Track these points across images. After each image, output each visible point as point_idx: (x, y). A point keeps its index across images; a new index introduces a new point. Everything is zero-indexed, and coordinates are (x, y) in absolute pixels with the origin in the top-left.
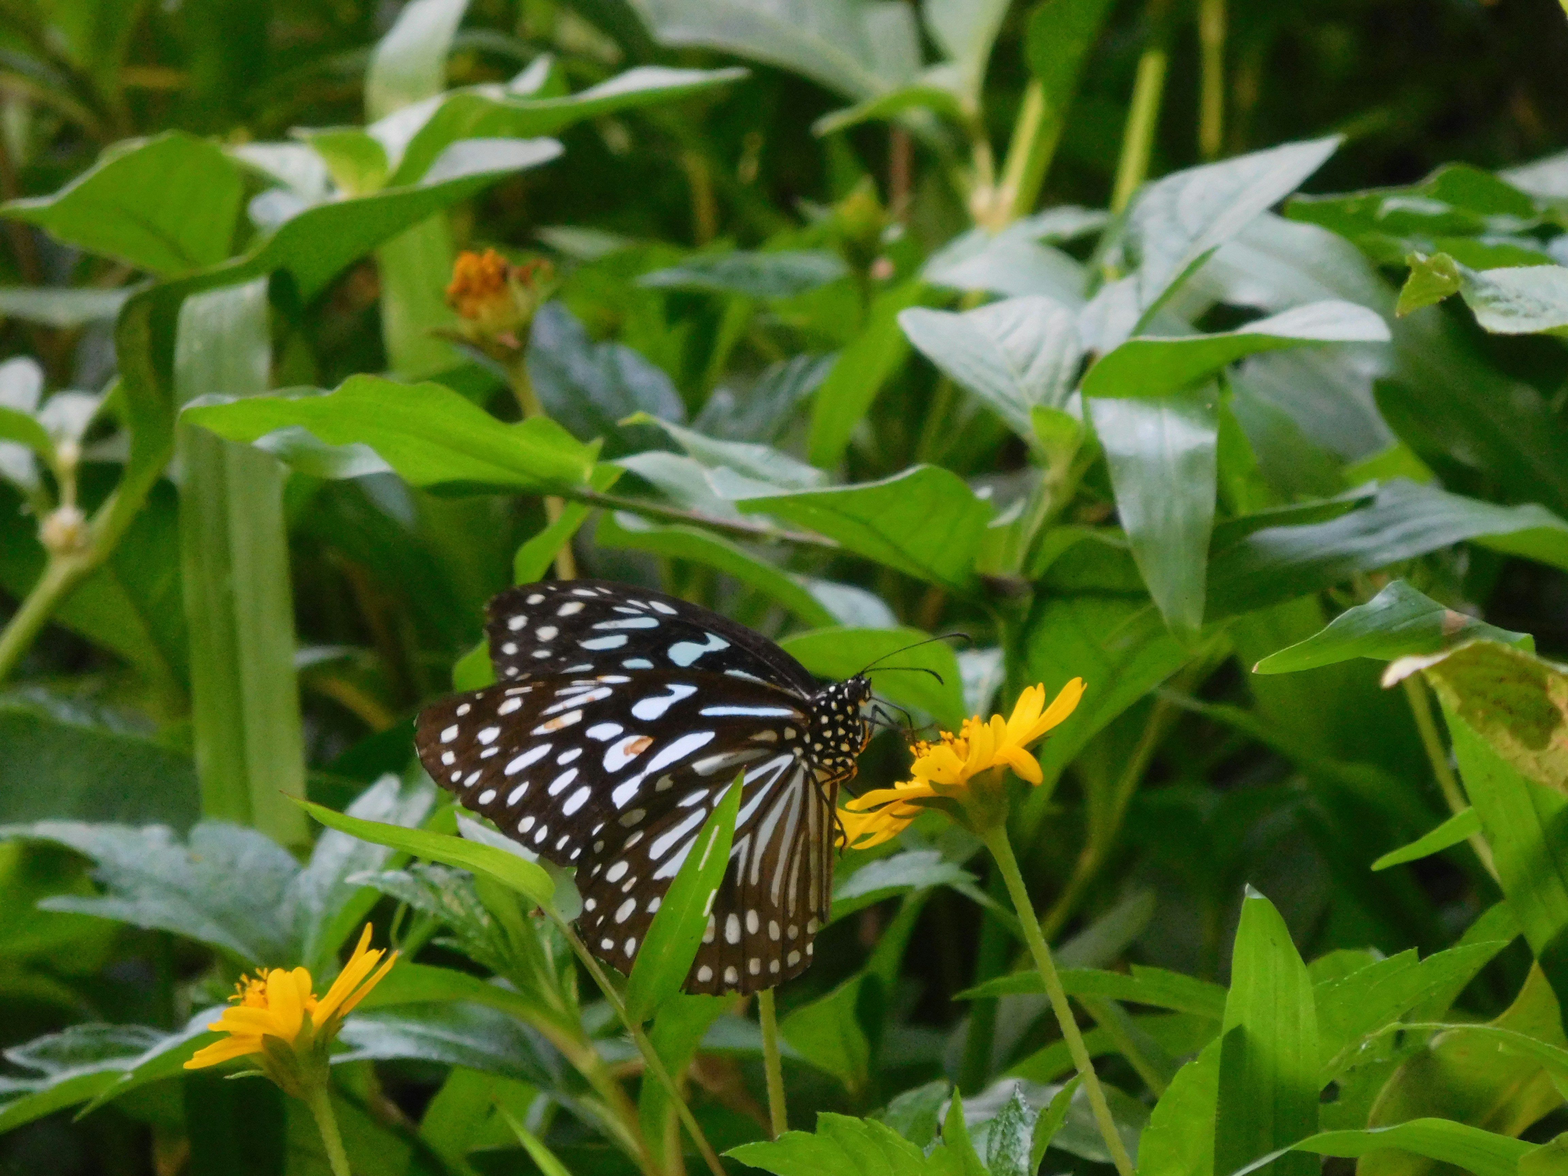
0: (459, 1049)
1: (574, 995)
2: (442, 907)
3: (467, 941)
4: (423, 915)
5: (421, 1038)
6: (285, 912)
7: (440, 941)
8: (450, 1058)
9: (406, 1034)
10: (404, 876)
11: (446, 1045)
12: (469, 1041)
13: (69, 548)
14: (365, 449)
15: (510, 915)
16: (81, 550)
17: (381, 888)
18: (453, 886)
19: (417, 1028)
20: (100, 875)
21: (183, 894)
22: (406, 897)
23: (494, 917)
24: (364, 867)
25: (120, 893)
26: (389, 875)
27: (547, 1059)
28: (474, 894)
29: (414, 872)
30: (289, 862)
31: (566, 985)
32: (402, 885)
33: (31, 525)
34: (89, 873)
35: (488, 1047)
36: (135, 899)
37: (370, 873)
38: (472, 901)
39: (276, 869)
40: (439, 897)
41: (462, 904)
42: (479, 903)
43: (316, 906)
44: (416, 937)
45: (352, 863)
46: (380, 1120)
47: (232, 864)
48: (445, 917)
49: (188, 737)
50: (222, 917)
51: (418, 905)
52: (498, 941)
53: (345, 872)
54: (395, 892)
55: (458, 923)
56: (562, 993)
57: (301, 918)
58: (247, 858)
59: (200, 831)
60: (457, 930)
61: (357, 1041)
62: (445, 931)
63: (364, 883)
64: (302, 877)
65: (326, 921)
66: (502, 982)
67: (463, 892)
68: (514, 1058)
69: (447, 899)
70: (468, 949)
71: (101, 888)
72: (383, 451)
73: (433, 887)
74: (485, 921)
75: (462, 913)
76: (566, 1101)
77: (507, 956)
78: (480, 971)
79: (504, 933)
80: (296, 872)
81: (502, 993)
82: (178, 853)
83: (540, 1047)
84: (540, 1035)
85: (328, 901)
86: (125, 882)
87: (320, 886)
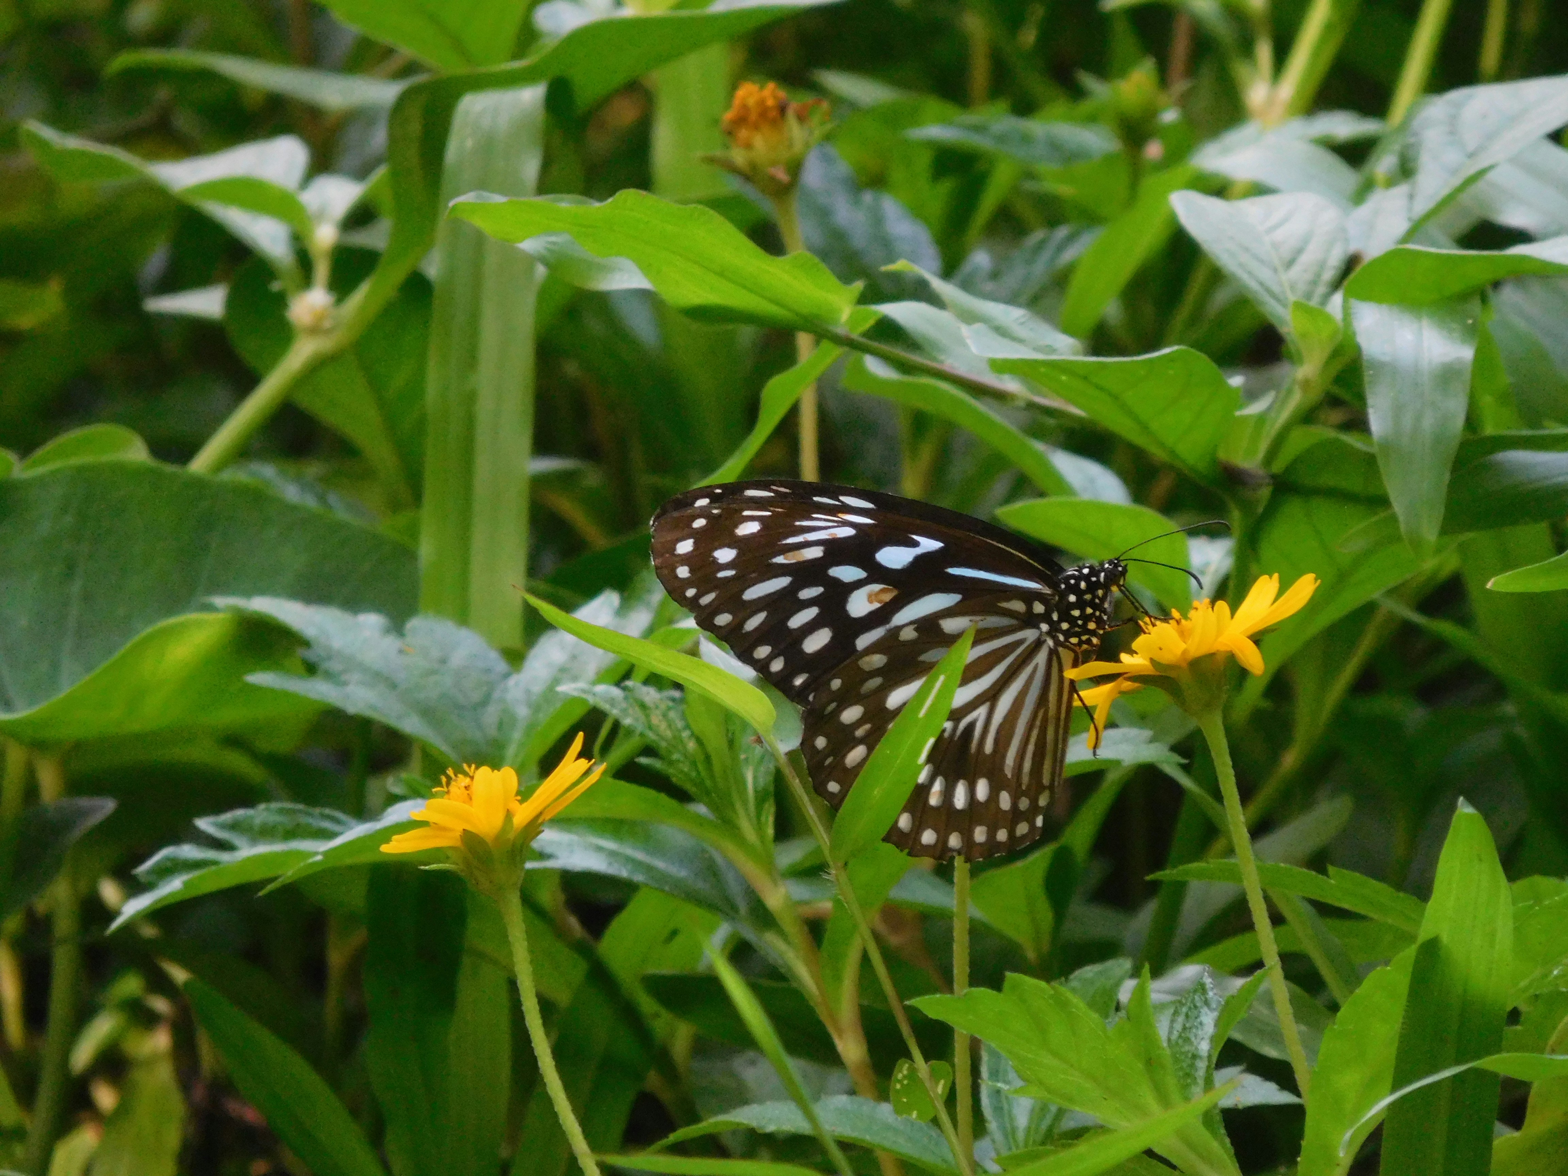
0: (649, 869)
1: (770, 831)
2: (650, 727)
3: (671, 763)
4: (630, 732)
5: (612, 854)
6: (491, 716)
7: (644, 760)
8: (639, 878)
9: (599, 849)
10: (616, 692)
11: (637, 864)
12: (660, 864)
13: (315, 330)
14: (627, 264)
15: (716, 742)
16: (327, 332)
17: (591, 700)
18: (663, 706)
19: (610, 844)
20: (310, 655)
21: (393, 686)
22: (615, 712)
23: (699, 741)
24: (575, 679)
25: (329, 676)
26: (601, 688)
27: (735, 890)
28: (683, 717)
29: (625, 689)
30: (502, 666)
31: (763, 819)
32: (612, 702)
33: (280, 301)
34: (301, 652)
35: (680, 872)
36: (345, 684)
37: (581, 685)
38: (680, 724)
39: (488, 671)
40: (647, 716)
41: (670, 726)
42: (687, 727)
43: (522, 712)
44: (620, 753)
45: (564, 672)
46: (560, 932)
47: (443, 661)
48: (651, 736)
49: (413, 532)
50: (427, 712)
51: (627, 721)
52: (701, 767)
53: (556, 681)
54: (605, 707)
55: (663, 744)
56: (759, 828)
57: (506, 722)
58: (458, 659)
59: (414, 624)
60: (663, 752)
61: (548, 850)
62: (649, 751)
63: (575, 694)
64: (512, 681)
65: (531, 727)
66: (701, 809)
67: (672, 714)
68: (701, 886)
69: (655, 720)
70: (671, 771)
71: (311, 669)
72: (646, 269)
73: (643, 706)
74: (691, 745)
75: (669, 734)
76: (749, 934)
77: (708, 783)
78: (682, 796)
79: (708, 758)
80: (507, 676)
81: (700, 821)
82: (391, 643)
83: (730, 878)
84: (730, 864)
85: (536, 708)
86: (335, 666)
87: (528, 692)
